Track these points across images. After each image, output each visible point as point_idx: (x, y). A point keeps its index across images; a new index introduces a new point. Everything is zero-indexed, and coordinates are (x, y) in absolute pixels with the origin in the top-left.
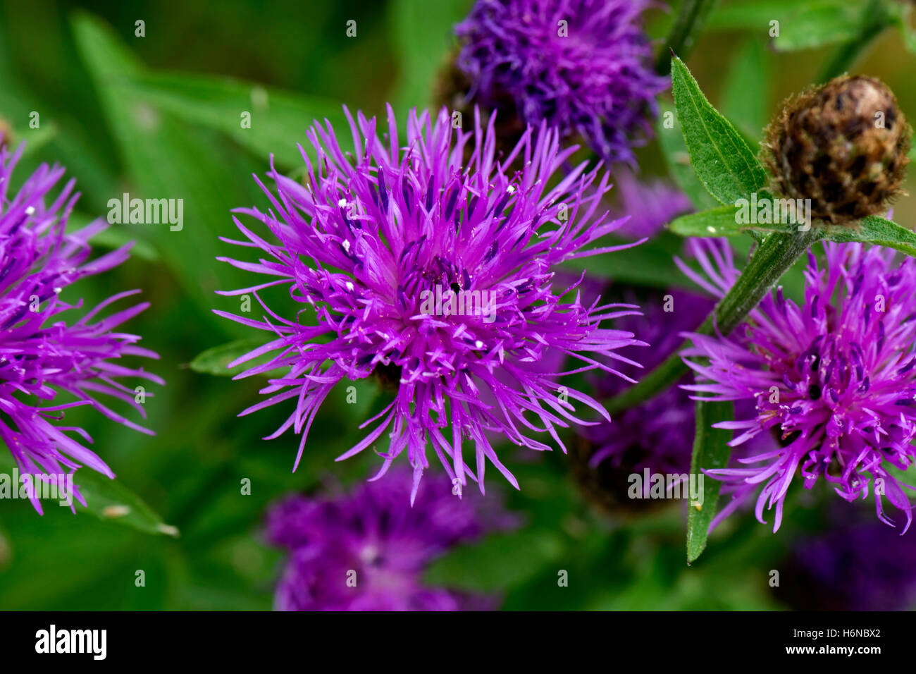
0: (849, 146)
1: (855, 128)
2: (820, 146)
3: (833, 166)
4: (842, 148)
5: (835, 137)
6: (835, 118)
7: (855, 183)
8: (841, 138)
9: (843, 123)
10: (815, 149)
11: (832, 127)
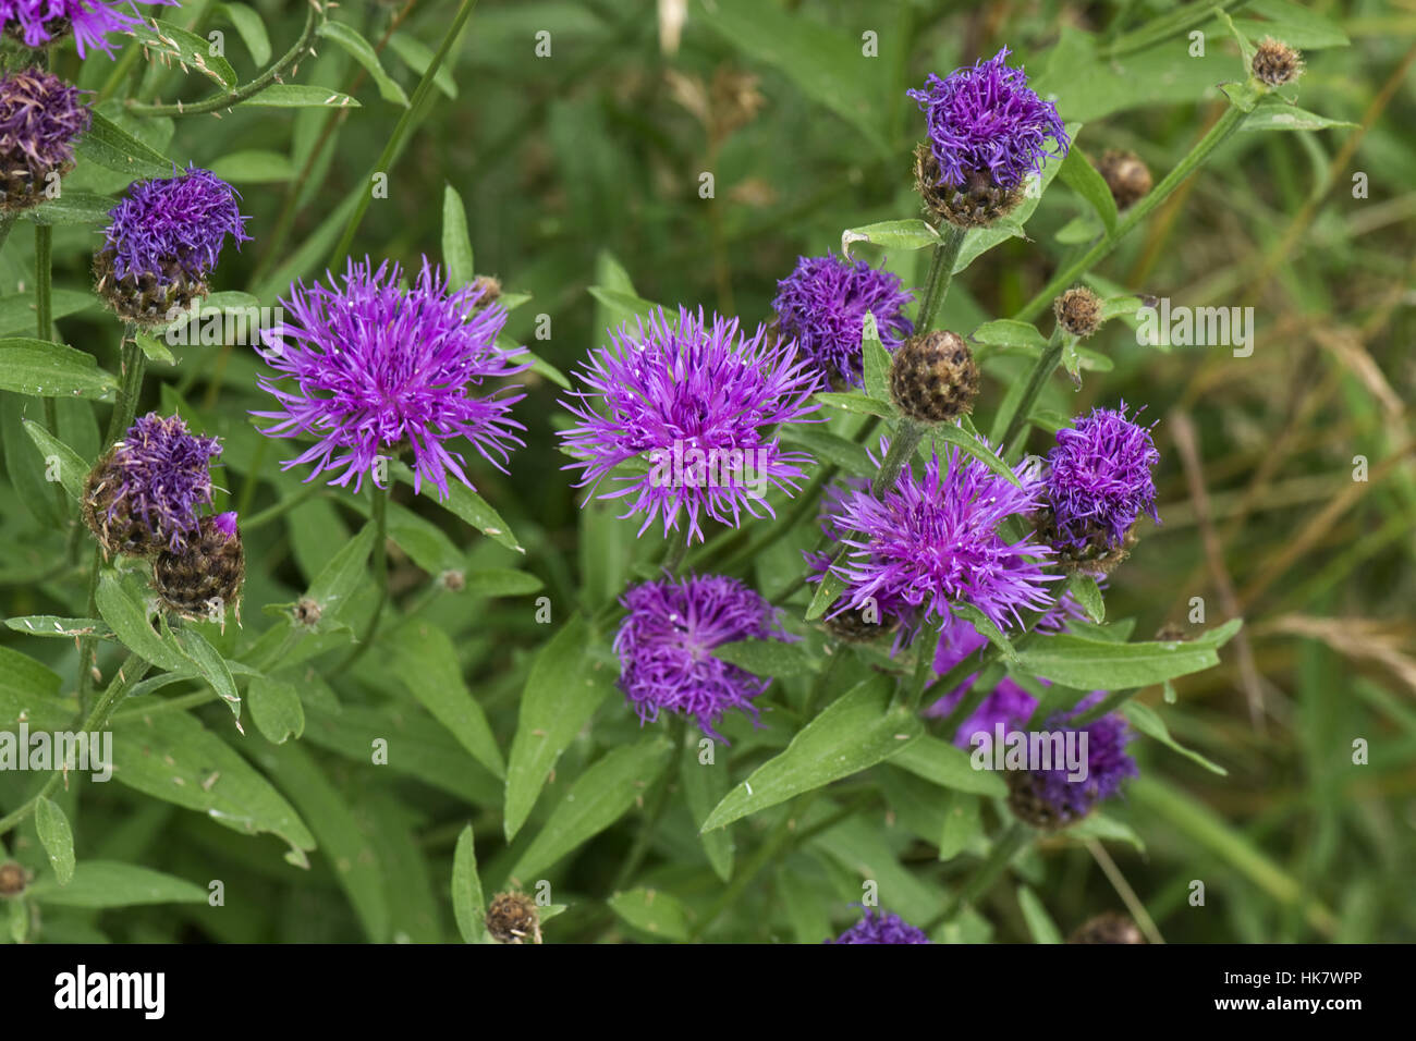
0: (928, 369)
1: (933, 359)
2: (913, 366)
3: (916, 379)
4: (924, 369)
5: (920, 361)
6: (924, 350)
7: (930, 392)
8: (925, 363)
9: (927, 354)
10: (910, 367)
11: (921, 355)
